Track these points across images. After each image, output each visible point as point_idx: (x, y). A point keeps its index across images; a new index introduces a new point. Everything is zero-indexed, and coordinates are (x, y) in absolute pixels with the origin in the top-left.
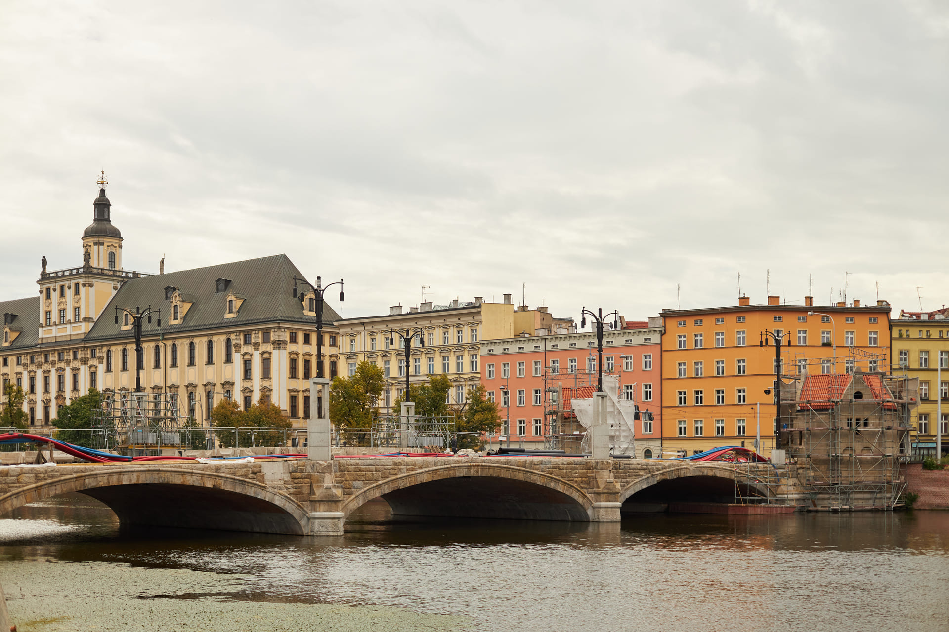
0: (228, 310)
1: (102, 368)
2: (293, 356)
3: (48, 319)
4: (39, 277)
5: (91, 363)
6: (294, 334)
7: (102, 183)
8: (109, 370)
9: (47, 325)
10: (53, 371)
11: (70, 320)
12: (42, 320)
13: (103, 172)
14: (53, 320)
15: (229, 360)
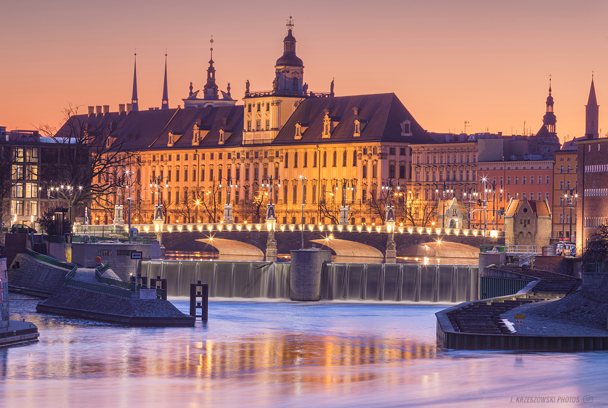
0: (355, 131)
1: (282, 165)
2: (392, 163)
3: (249, 126)
4: (244, 95)
5: (275, 160)
6: (393, 150)
7: (290, 25)
8: (286, 167)
9: (249, 131)
10: (251, 164)
11: (263, 129)
12: (245, 128)
13: (291, 17)
14: (252, 128)
15: (355, 164)
